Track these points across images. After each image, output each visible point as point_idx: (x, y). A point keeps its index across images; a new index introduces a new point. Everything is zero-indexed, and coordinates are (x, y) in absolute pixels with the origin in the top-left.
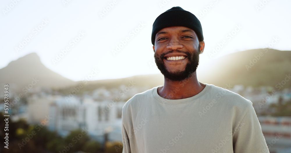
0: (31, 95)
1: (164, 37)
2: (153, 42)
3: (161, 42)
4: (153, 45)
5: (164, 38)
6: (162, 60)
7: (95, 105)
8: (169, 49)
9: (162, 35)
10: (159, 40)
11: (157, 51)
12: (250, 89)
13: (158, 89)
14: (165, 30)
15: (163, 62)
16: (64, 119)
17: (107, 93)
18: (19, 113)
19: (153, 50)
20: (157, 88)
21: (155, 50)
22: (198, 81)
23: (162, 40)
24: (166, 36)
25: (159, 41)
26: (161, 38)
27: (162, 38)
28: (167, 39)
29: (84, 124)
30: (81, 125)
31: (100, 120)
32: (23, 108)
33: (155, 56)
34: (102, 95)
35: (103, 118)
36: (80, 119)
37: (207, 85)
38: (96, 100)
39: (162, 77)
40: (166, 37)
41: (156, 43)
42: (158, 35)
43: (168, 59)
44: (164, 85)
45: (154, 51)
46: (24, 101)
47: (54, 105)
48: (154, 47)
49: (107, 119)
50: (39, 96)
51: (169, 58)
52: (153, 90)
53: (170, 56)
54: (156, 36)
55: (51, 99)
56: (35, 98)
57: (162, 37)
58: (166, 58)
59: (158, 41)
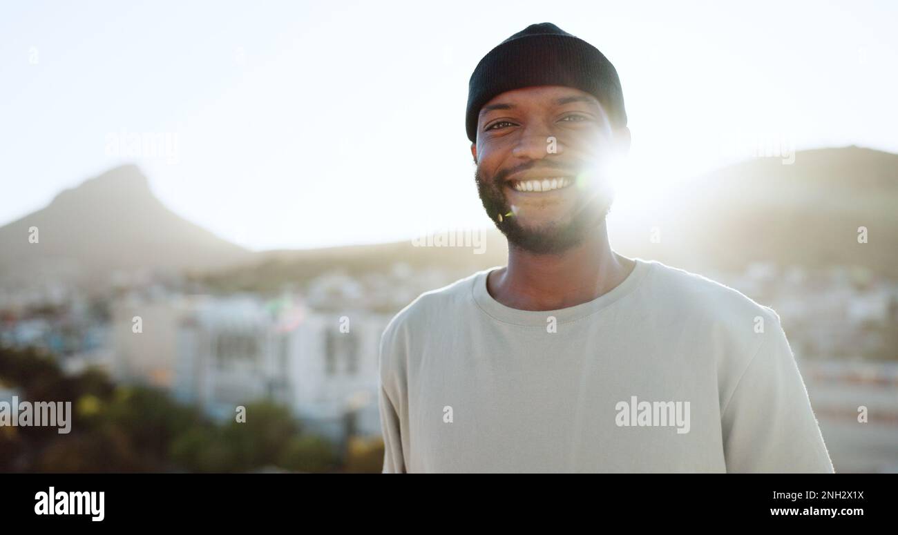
0: (121, 292)
1: (505, 120)
2: (472, 134)
3: (495, 136)
4: (471, 143)
5: (504, 122)
6: (501, 189)
7: (317, 324)
8: (522, 157)
9: (499, 115)
10: (489, 129)
11: (483, 162)
12: (796, 275)
13: (491, 278)
14: (506, 98)
15: (504, 195)
16: (220, 367)
17: (351, 289)
18: (86, 348)
19: (472, 158)
20: (485, 272)
21: (479, 160)
22: (612, 249)
23: (499, 128)
24: (509, 116)
25: (489, 133)
26: (495, 122)
27: (498, 124)
28: (515, 124)
29: (280, 384)
30: (272, 386)
31: (330, 369)
32: (97, 334)
33: (478, 178)
34: (336, 294)
35: (341, 364)
36: (270, 367)
37: (641, 263)
38: (319, 309)
39: (502, 240)
40: (510, 120)
41: (480, 137)
42: (486, 112)
43: (518, 187)
44: (510, 264)
45: (476, 160)
46: (102, 312)
47: (190, 323)
48: (473, 149)
49: (352, 369)
50: (147, 297)
51: (522, 184)
52: (476, 279)
53: (525, 180)
54: (480, 115)
55: (180, 305)
56: (133, 302)
57: (499, 120)
58: (512, 184)
59: (487, 130)
